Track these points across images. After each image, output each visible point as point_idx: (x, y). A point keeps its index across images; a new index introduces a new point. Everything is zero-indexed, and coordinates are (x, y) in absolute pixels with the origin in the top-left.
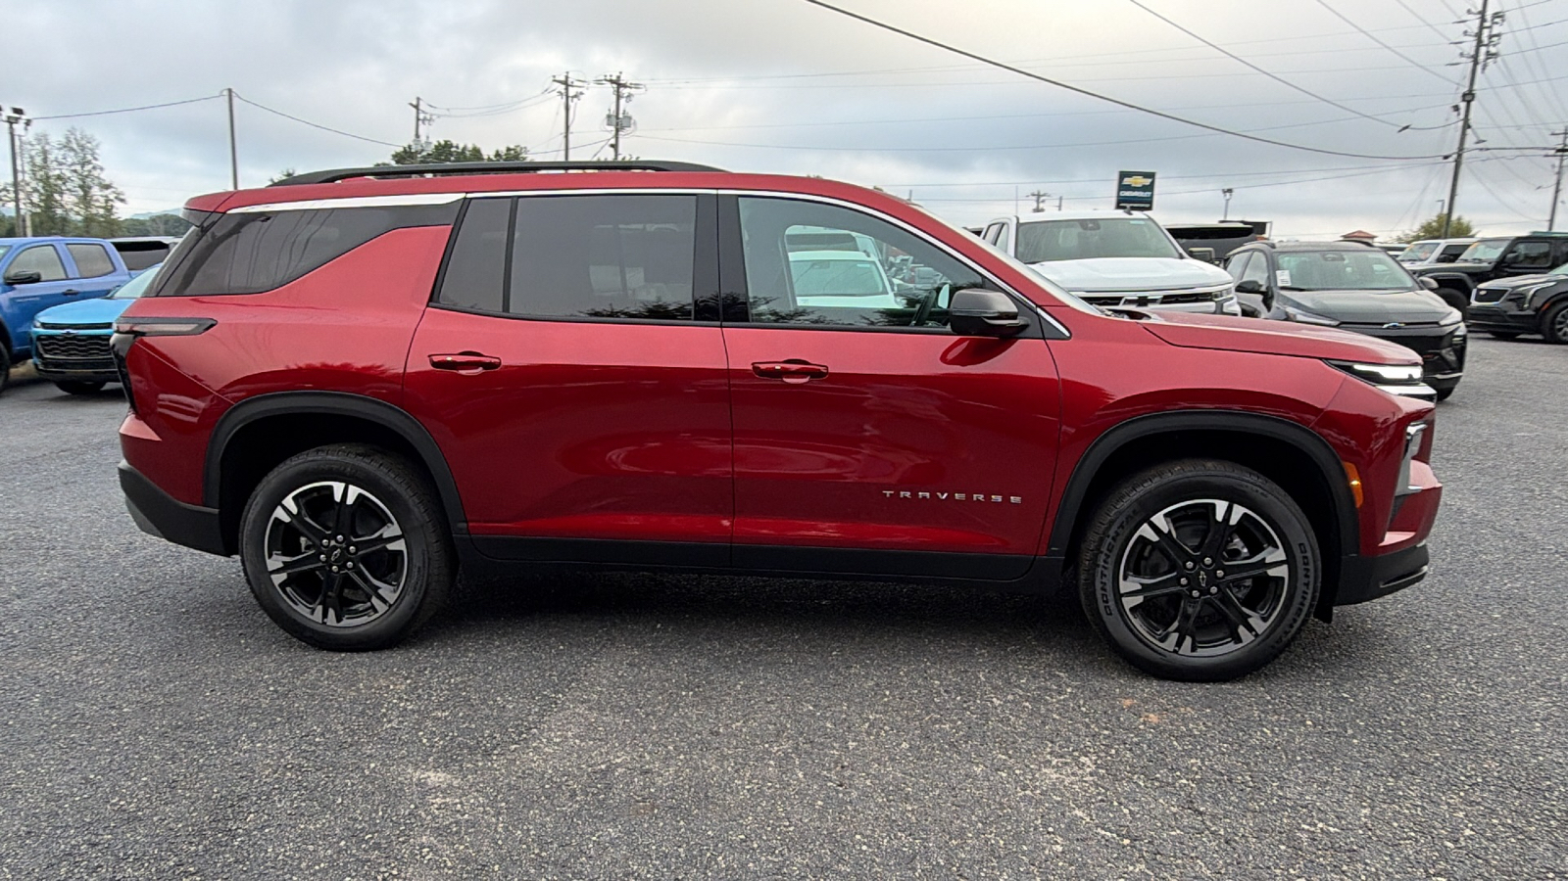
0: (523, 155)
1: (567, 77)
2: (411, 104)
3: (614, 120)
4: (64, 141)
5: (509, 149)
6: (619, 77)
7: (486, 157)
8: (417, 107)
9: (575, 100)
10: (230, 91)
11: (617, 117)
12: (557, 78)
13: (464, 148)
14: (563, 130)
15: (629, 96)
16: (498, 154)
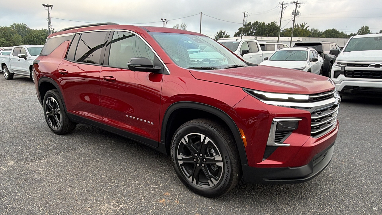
0: (276, 24)
1: (283, 3)
2: (243, 13)
3: (294, 13)
4: (181, 25)
5: (272, 23)
6: (297, 2)
7: (266, 25)
8: (244, 13)
9: (285, 8)
10: (201, 12)
11: (295, 12)
12: (280, 3)
13: (261, 23)
14: (280, 17)
15: (299, 6)
16: (269, 24)
